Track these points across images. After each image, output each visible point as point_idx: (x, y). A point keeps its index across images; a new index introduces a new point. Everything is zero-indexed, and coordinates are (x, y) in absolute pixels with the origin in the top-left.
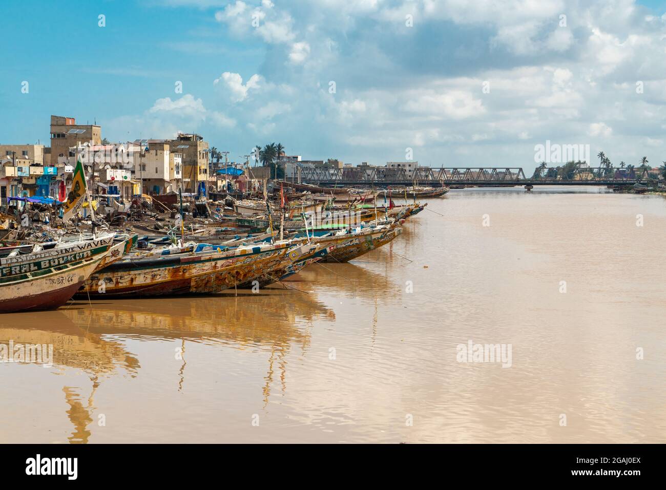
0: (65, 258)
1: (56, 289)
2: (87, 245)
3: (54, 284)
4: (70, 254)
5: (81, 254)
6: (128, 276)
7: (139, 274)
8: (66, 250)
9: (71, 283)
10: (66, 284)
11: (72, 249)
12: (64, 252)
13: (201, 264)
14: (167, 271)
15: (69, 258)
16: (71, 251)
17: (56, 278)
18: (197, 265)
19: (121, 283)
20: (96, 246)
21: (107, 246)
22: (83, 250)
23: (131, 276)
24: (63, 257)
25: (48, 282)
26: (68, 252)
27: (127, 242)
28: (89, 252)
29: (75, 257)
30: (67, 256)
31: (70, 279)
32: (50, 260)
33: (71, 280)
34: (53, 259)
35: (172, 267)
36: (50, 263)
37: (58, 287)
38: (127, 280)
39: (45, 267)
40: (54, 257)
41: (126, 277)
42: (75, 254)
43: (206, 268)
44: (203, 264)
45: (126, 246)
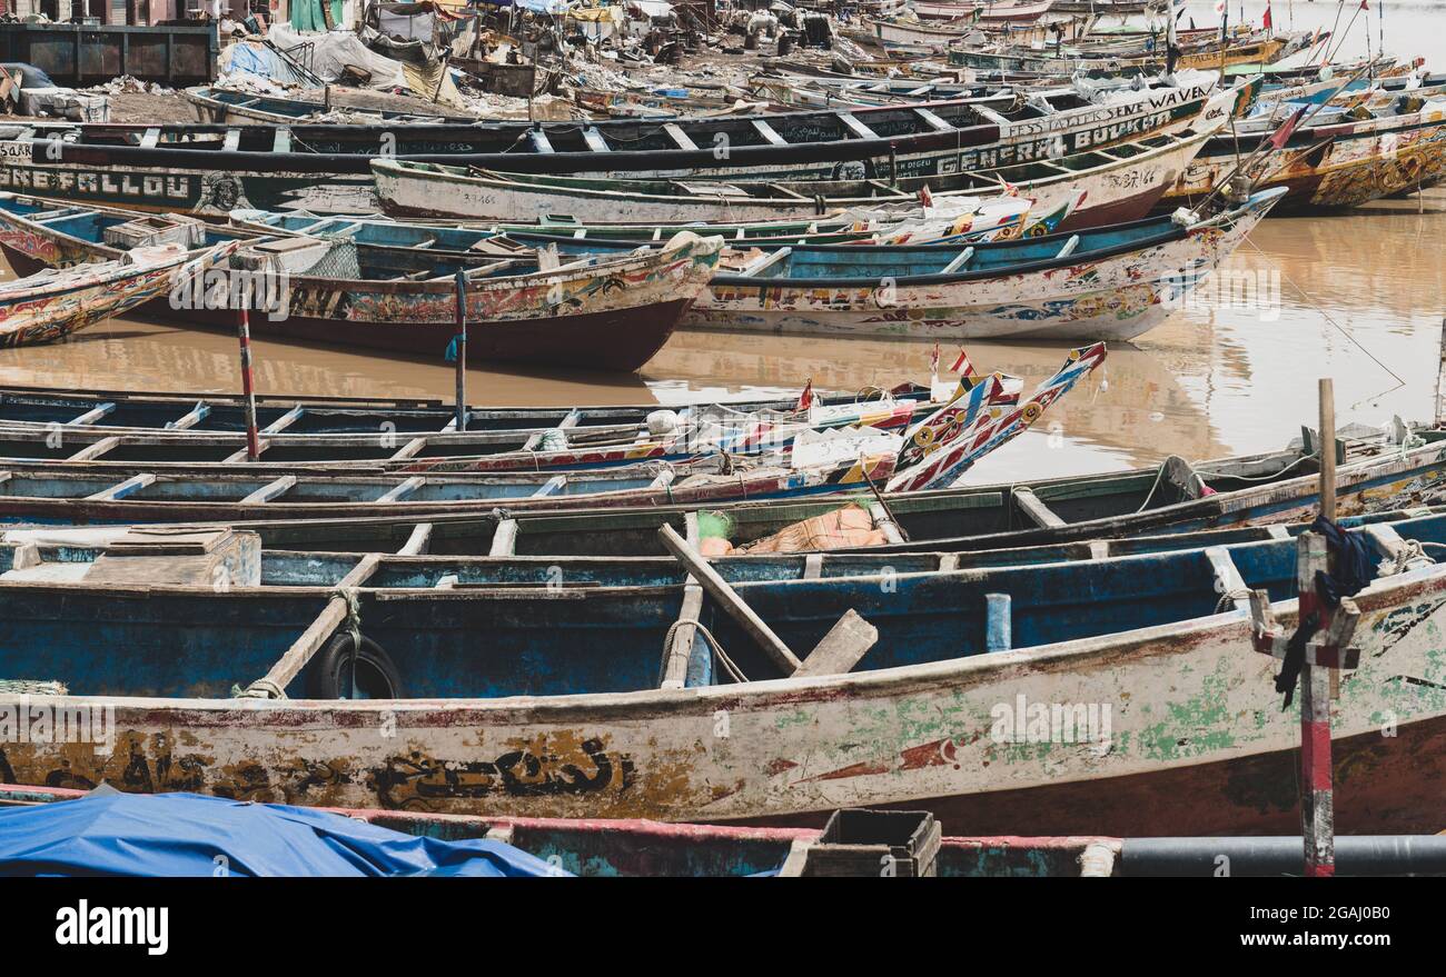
0: (1123, 126)
1: (1120, 198)
2: (1166, 99)
3: (1118, 188)
4: (1131, 117)
5: (1152, 119)
6: (1204, 168)
7: (1227, 163)
8: (1127, 108)
9: (1150, 186)
10: (1141, 188)
11: (1139, 106)
12: (1123, 112)
13: (1351, 143)
14: (1282, 157)
15: (1130, 126)
16: (1135, 110)
17: (1121, 173)
18: (1344, 144)
19: (1189, 183)
20: (1184, 100)
21: (1202, 101)
22: (1158, 109)
23: (1209, 169)
24: (1118, 125)
25: (1107, 182)
26: (1131, 113)
27: (1241, 93)
28: (1168, 114)
29: (1140, 125)
30: (1126, 122)
31: (1148, 178)
32: (1092, 131)
33: (1151, 179)
34: (1100, 128)
35: (1293, 149)
36: (1092, 137)
37: (1124, 193)
38: (1200, 177)
39: (1082, 145)
40: (1103, 124)
41: (1199, 170)
42: (1142, 118)
43: (1357, 151)
44: (1355, 141)
45: (1237, 100)
